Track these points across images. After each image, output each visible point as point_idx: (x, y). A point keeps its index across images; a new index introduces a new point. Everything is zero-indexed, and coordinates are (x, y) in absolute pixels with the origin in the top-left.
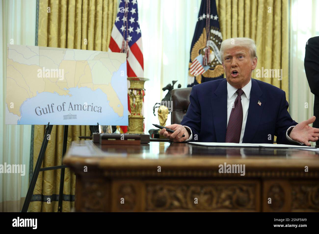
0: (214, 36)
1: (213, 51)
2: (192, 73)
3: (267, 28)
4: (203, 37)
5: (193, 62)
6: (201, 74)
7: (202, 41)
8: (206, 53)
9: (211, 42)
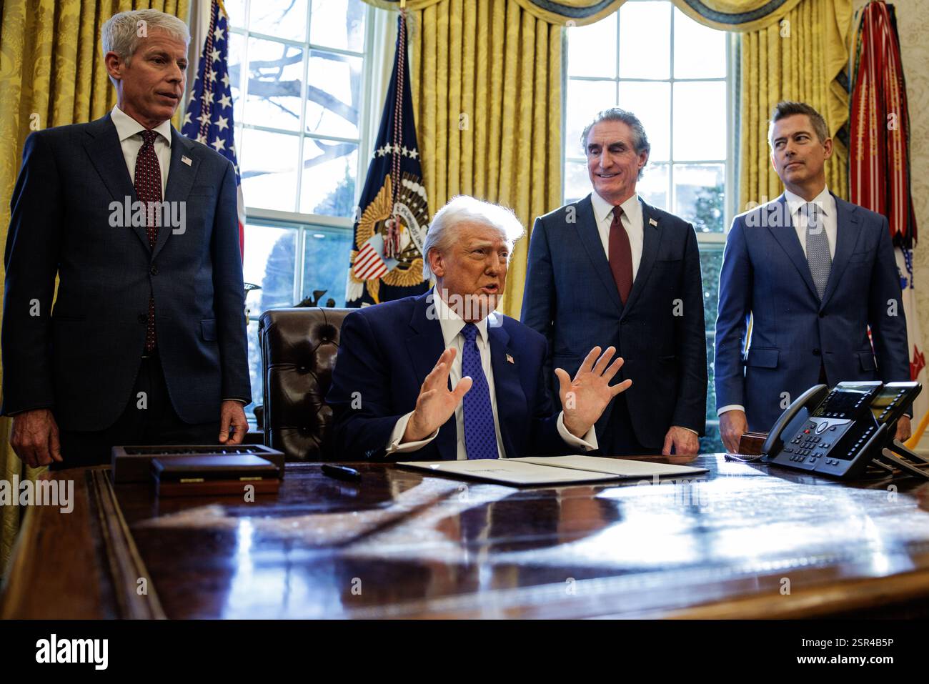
0: (409, 194)
1: (407, 227)
2: (358, 275)
4: (384, 195)
5: (361, 249)
6: (378, 277)
7: (383, 203)
8: (391, 229)
9: (402, 206)
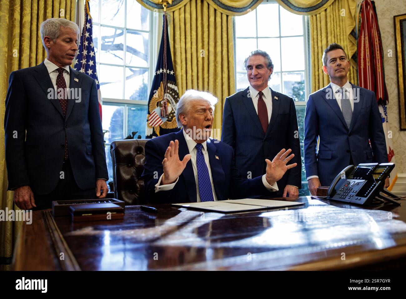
0: (171, 90)
2: (150, 125)
3: (217, 84)
4: (160, 90)
5: (151, 114)
6: (159, 125)
8: (163, 105)
9: (168, 95)
